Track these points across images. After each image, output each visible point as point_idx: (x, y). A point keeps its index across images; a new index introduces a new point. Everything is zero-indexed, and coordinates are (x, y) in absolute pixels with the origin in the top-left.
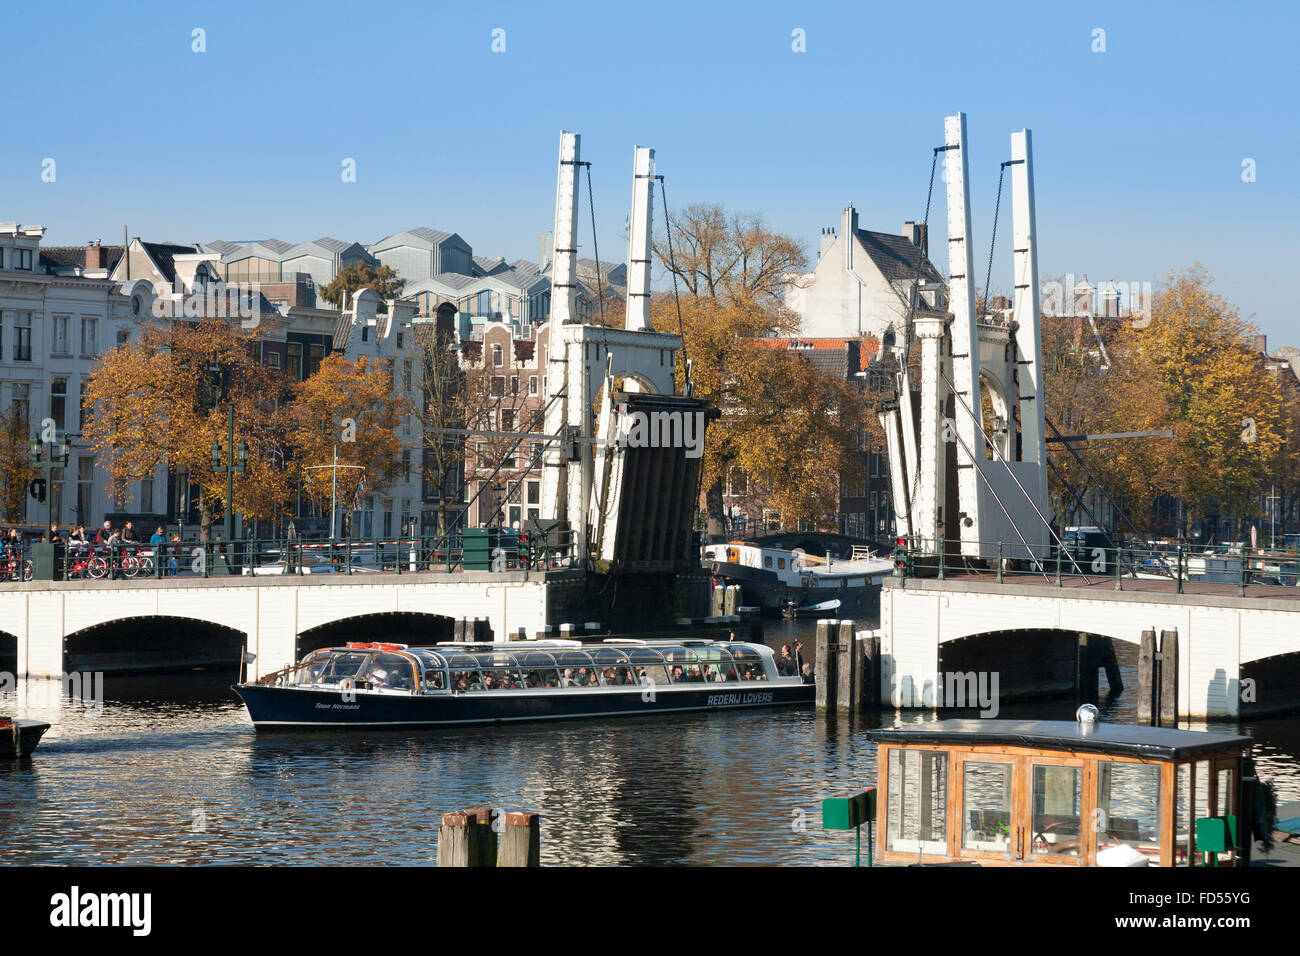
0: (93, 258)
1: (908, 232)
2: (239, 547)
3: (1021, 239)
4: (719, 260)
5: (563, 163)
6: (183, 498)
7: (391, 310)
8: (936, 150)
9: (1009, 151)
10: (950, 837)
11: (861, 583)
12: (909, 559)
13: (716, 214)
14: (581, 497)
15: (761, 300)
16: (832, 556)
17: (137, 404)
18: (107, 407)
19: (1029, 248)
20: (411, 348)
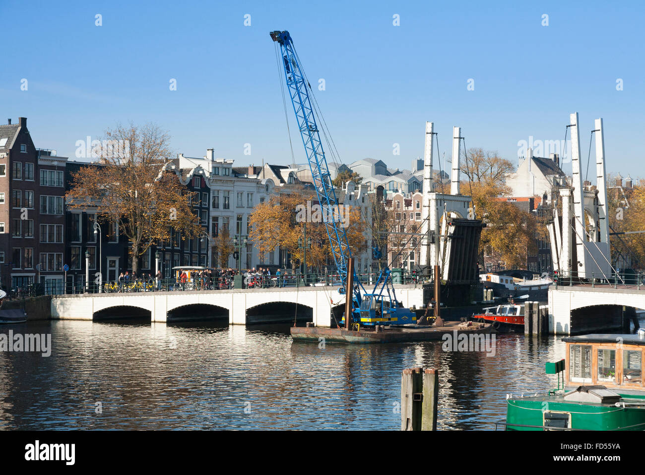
0: (251, 171)
1: (552, 157)
2: (308, 276)
3: (599, 159)
4: (482, 168)
5: (427, 133)
6: (285, 260)
7: (360, 189)
8: (567, 126)
9: (594, 126)
10: (593, 376)
11: (537, 288)
12: (559, 279)
13: (480, 152)
14: (435, 256)
15: (497, 183)
16: (525, 278)
17: (268, 224)
18: (258, 225)
19: (602, 162)
20: (367, 203)
